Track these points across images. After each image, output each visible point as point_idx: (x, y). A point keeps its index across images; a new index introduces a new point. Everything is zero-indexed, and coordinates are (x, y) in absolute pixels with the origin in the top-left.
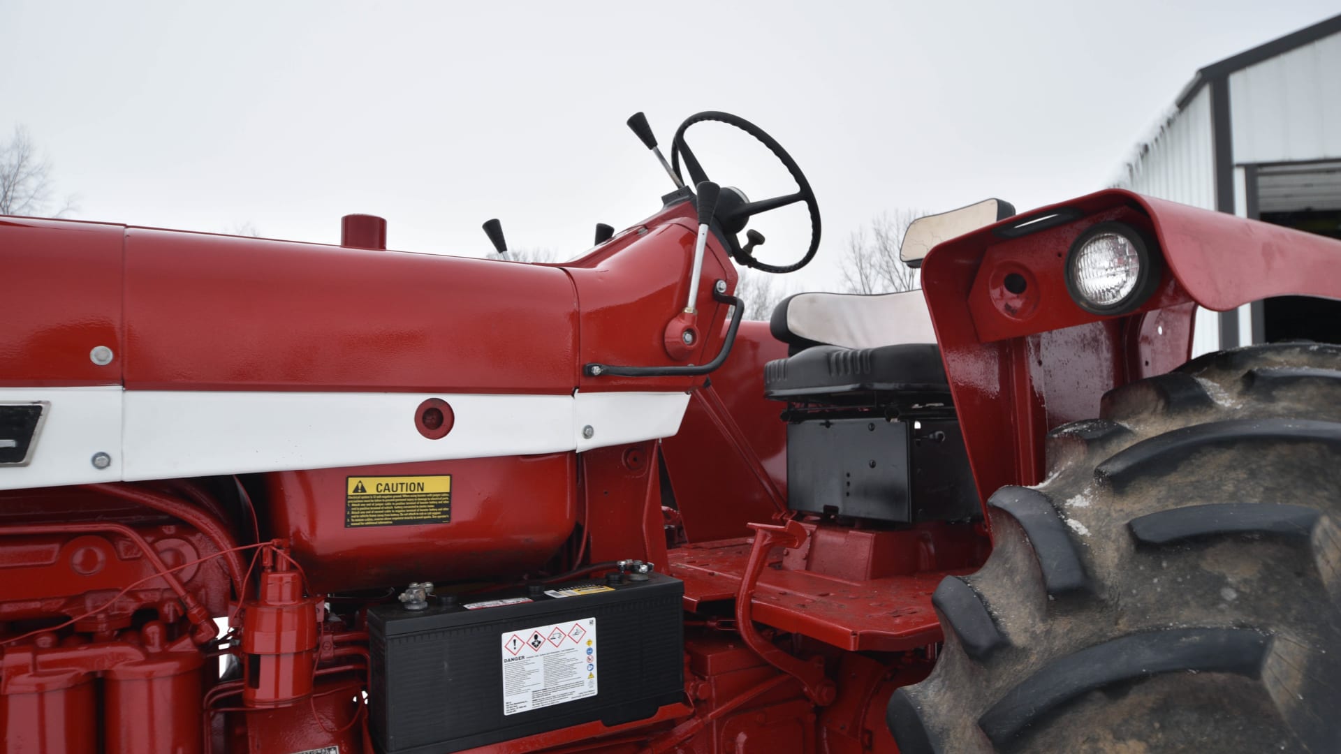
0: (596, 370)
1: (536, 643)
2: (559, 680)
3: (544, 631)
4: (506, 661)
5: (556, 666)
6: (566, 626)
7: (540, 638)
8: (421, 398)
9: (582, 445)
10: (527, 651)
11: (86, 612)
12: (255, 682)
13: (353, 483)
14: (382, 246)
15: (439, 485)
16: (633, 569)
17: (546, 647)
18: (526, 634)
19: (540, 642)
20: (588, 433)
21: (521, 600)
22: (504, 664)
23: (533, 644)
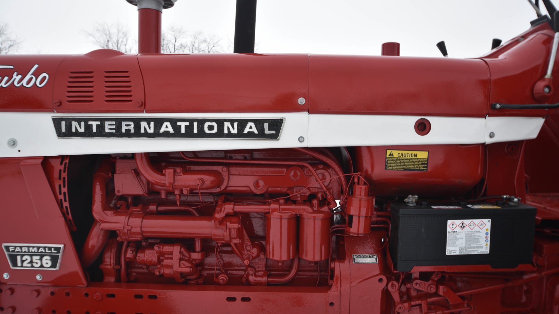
0: (498, 106)
1: (463, 227)
2: (472, 244)
3: (467, 222)
4: (448, 232)
5: (471, 238)
6: (477, 221)
7: (464, 225)
8: (417, 118)
9: (489, 141)
10: (458, 229)
11: (293, 193)
12: (350, 225)
13: (389, 152)
14: (398, 54)
15: (423, 155)
16: (510, 200)
17: (467, 229)
18: (458, 222)
19: (464, 226)
20: (492, 135)
21: (456, 207)
22: (448, 233)
23: (461, 227)
